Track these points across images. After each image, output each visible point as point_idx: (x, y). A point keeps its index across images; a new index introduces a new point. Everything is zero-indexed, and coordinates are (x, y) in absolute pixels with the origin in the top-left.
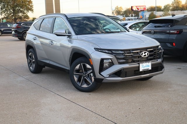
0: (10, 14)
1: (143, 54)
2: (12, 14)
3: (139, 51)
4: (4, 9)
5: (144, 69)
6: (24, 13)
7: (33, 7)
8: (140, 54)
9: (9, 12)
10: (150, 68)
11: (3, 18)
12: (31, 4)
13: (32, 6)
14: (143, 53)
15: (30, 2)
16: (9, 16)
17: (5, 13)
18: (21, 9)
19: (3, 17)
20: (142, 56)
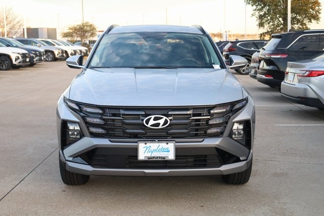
0: (278, 26)
1: (152, 122)
2: (282, 26)
3: (144, 113)
4: (269, 18)
5: (153, 155)
6: (303, 24)
7: (320, 13)
8: (143, 120)
9: (276, 23)
10: (171, 156)
11: (266, 33)
12: (317, 8)
13: (318, 11)
14: (152, 119)
15: (317, 3)
16: (275, 28)
17: (269, 23)
18: (298, 17)
19: (265, 31)
20: (148, 126)
